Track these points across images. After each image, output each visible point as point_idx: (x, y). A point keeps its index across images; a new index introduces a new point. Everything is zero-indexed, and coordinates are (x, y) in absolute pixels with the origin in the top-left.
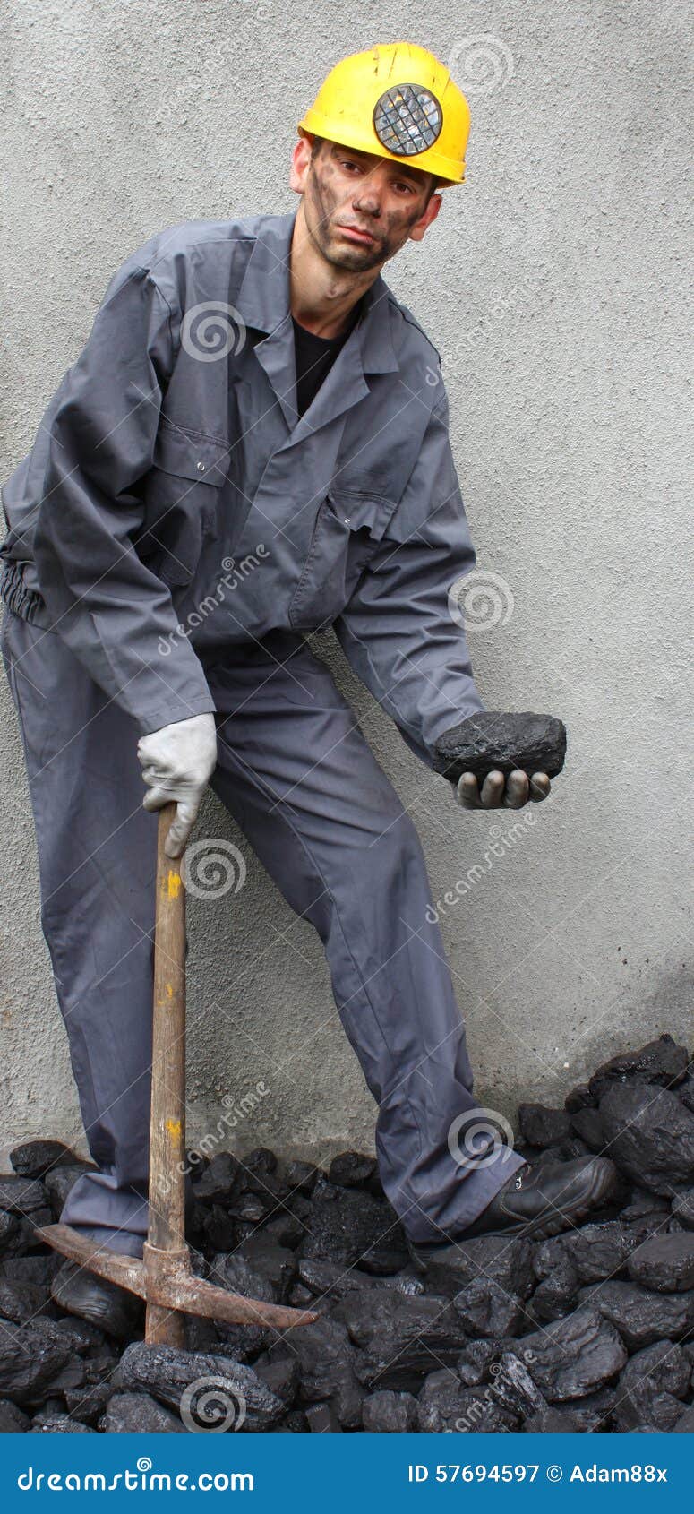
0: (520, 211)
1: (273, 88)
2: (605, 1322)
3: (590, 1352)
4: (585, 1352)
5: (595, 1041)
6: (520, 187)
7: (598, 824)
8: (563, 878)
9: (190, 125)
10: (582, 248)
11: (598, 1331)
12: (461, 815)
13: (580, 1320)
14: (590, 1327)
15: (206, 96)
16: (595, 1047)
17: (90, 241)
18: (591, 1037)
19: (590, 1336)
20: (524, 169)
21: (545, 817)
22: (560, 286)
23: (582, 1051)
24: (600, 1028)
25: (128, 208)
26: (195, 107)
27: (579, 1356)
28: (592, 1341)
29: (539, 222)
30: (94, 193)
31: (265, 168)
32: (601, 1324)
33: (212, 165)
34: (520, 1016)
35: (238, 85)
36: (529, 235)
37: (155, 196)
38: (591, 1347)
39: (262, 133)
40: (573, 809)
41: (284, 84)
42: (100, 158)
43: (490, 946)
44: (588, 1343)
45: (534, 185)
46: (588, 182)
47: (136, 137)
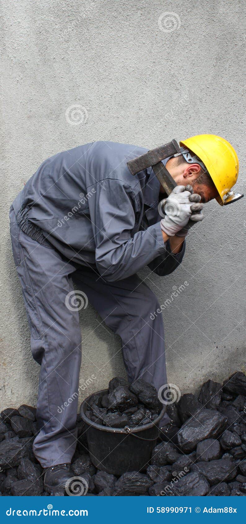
0: (179, 87)
1: (94, 46)
2: (201, 475)
3: (197, 487)
4: (195, 487)
5: (207, 375)
6: (179, 79)
7: (207, 299)
8: (195, 318)
9: (65, 59)
10: (201, 100)
11: (199, 479)
12: (160, 296)
13: (193, 475)
14: (196, 478)
15: (71, 49)
16: (207, 377)
17: (31, 99)
18: (205, 373)
19: (196, 481)
20: (180, 72)
21: (189, 297)
22: (193, 113)
23: (202, 378)
24: (208, 370)
25: (44, 87)
26: (67, 53)
27: (193, 488)
28: (197, 483)
29: (186, 91)
30: (32, 82)
31: (91, 73)
32: (200, 476)
33: (72, 72)
34: (181, 366)
35: (81, 45)
36: (182, 95)
37: (53, 83)
38: (197, 485)
39: (90, 61)
40: (198, 294)
41: (97, 44)
42: (35, 70)
43: (170, 341)
44: (196, 484)
45: (184, 78)
46: (203, 77)
47: (47, 63)
